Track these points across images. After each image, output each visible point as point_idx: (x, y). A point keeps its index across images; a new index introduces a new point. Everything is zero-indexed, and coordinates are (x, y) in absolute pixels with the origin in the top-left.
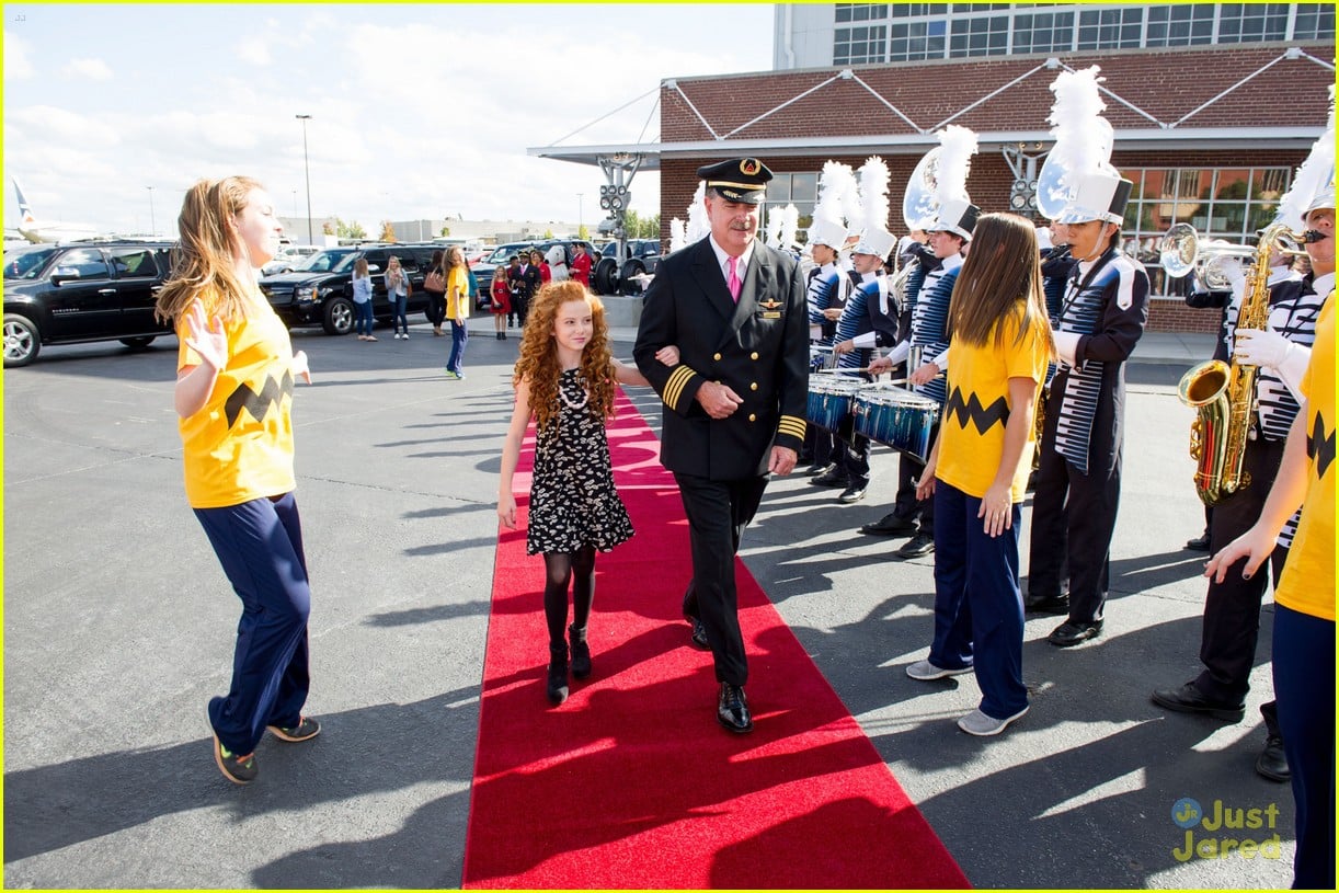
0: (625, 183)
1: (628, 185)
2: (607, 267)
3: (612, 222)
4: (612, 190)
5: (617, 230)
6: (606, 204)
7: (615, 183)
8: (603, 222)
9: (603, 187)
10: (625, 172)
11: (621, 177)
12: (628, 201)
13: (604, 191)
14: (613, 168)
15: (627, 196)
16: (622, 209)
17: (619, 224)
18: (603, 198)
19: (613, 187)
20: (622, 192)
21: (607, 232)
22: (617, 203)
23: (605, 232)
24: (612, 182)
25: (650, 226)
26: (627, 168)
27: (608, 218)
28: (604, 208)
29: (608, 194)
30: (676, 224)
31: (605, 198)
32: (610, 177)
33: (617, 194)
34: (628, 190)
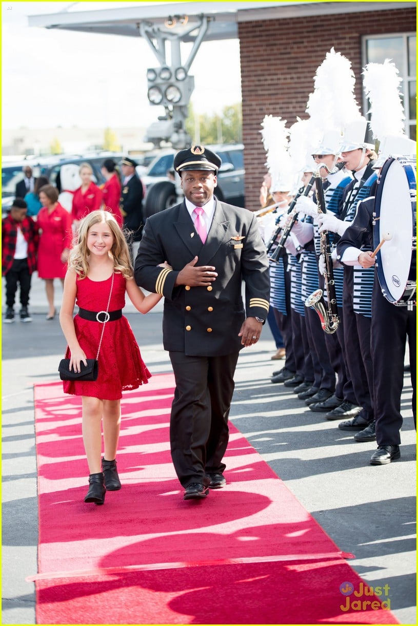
0: (184, 63)
1: (190, 65)
2: (161, 196)
3: (169, 124)
4: (165, 75)
5: (175, 137)
6: (157, 97)
7: (169, 63)
8: (153, 125)
9: (151, 71)
10: (182, 44)
11: (178, 53)
12: (190, 89)
13: (152, 76)
14: (164, 40)
15: (189, 81)
16: (182, 103)
17: (179, 127)
18: (151, 88)
19: (166, 69)
20: (181, 76)
21: (160, 140)
22: (173, 95)
23: (156, 141)
24: (164, 63)
25: (215, 124)
26: (187, 38)
27: (161, 119)
28: (153, 103)
29: (159, 81)
30: (272, 126)
31: (154, 87)
32: (161, 54)
33: (173, 80)
34: (190, 73)
